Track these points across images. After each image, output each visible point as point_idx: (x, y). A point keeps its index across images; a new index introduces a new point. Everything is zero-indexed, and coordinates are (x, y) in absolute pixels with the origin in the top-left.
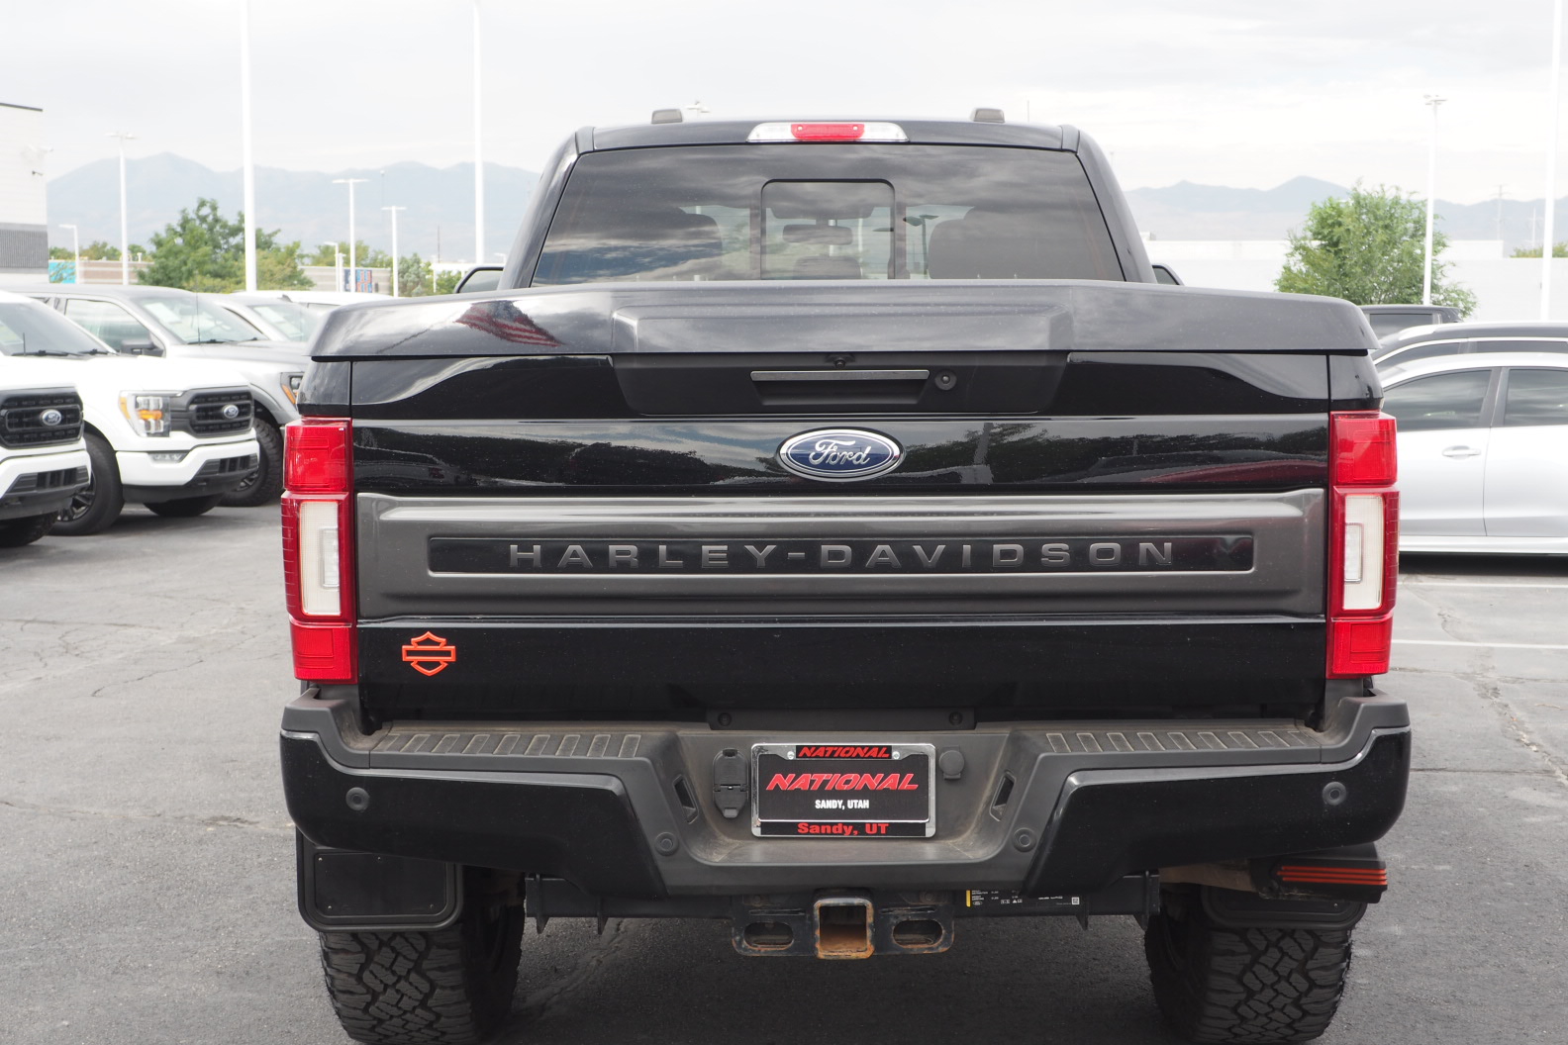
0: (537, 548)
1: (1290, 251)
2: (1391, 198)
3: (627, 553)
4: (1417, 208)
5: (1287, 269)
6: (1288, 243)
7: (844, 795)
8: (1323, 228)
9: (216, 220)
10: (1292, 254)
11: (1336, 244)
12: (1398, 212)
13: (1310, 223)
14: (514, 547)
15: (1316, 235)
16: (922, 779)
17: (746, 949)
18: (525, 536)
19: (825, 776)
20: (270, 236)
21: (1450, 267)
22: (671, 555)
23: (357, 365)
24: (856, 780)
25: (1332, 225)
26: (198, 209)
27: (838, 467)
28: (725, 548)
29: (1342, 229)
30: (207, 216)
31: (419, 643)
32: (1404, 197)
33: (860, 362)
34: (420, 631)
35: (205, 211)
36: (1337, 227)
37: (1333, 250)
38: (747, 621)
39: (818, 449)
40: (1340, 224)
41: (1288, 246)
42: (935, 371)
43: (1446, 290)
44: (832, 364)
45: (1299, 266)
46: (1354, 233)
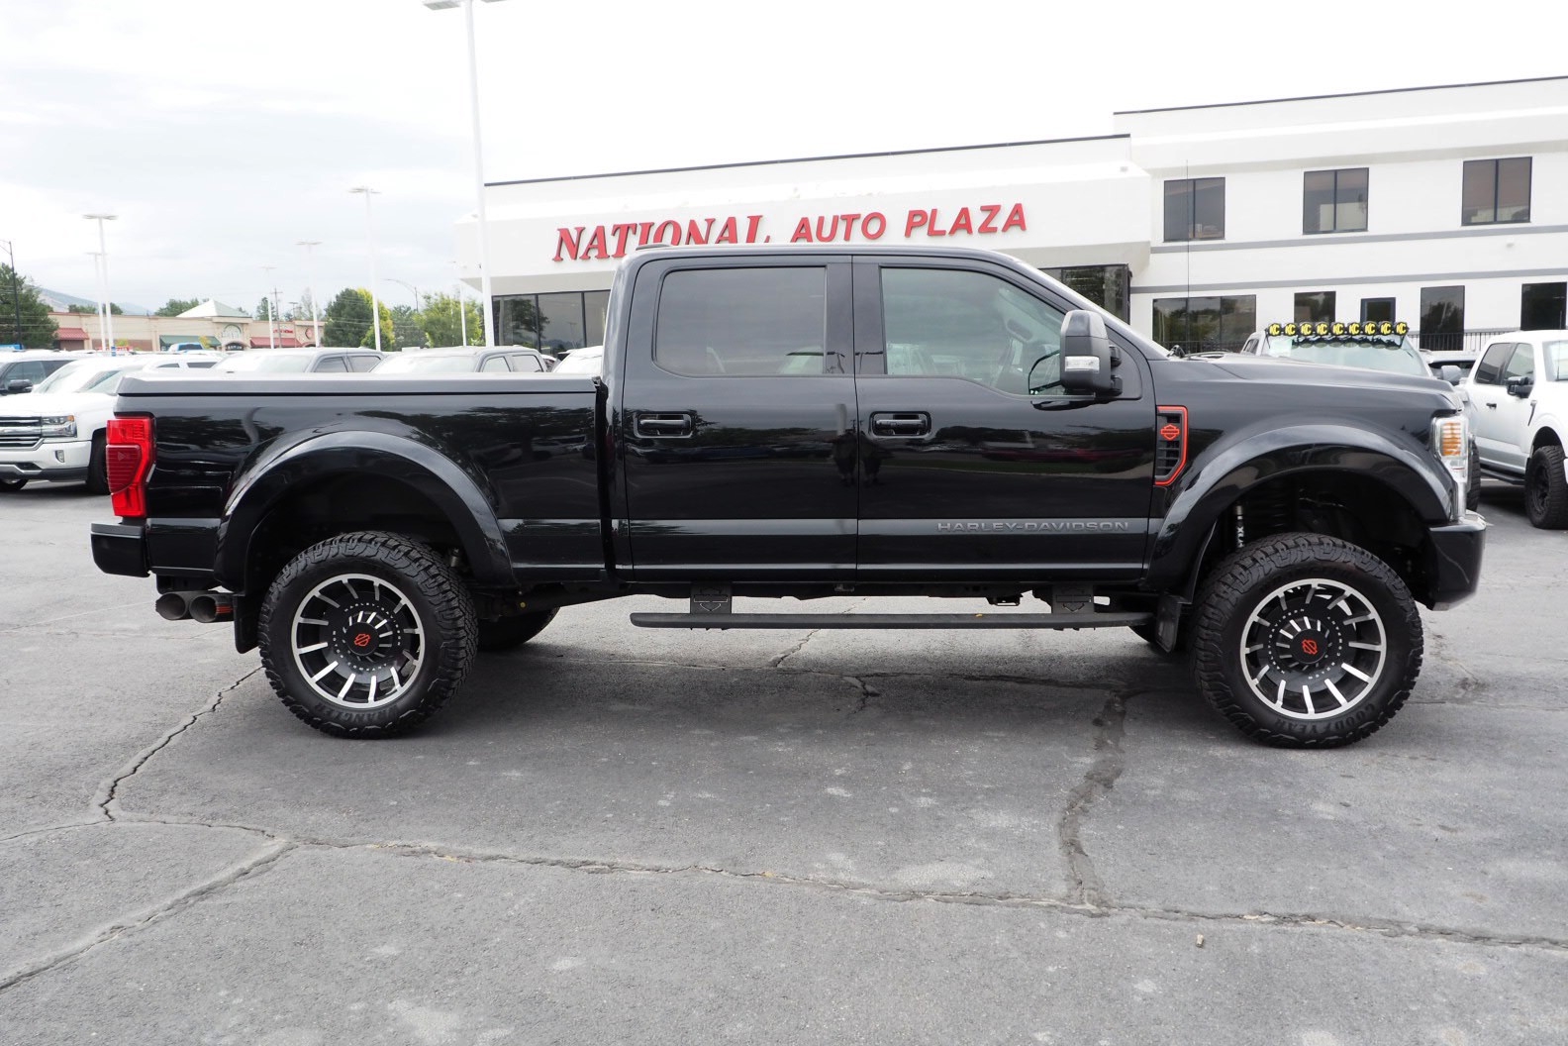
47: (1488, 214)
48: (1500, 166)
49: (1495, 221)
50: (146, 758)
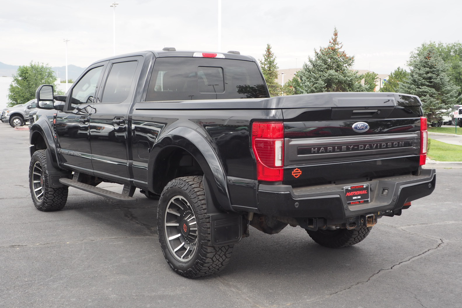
0: (316, 149)
1: (13, 80)
2: (41, 66)
3: (331, 149)
4: (48, 69)
5: (11, 86)
6: (13, 78)
7: (357, 196)
8: (22, 74)
10: (14, 81)
11: (26, 79)
12: (43, 70)
13: (18, 72)
14: (312, 149)
15: (21, 76)
16: (368, 191)
17: (349, 228)
18: (314, 146)
19: (354, 192)
21: (58, 85)
22: (338, 149)
23: (283, 110)
24: (359, 192)
25: (25, 73)
27: (361, 129)
28: (346, 147)
29: (28, 74)
31: (295, 171)
32: (44, 66)
33: (369, 108)
34: (295, 168)
36: (26, 74)
37: (26, 80)
38: (352, 161)
39: (358, 126)
40: (27, 73)
41: (13, 79)
43: (58, 92)
44: (365, 109)
45: (15, 85)
46: (32, 76)
50: (423, 253)
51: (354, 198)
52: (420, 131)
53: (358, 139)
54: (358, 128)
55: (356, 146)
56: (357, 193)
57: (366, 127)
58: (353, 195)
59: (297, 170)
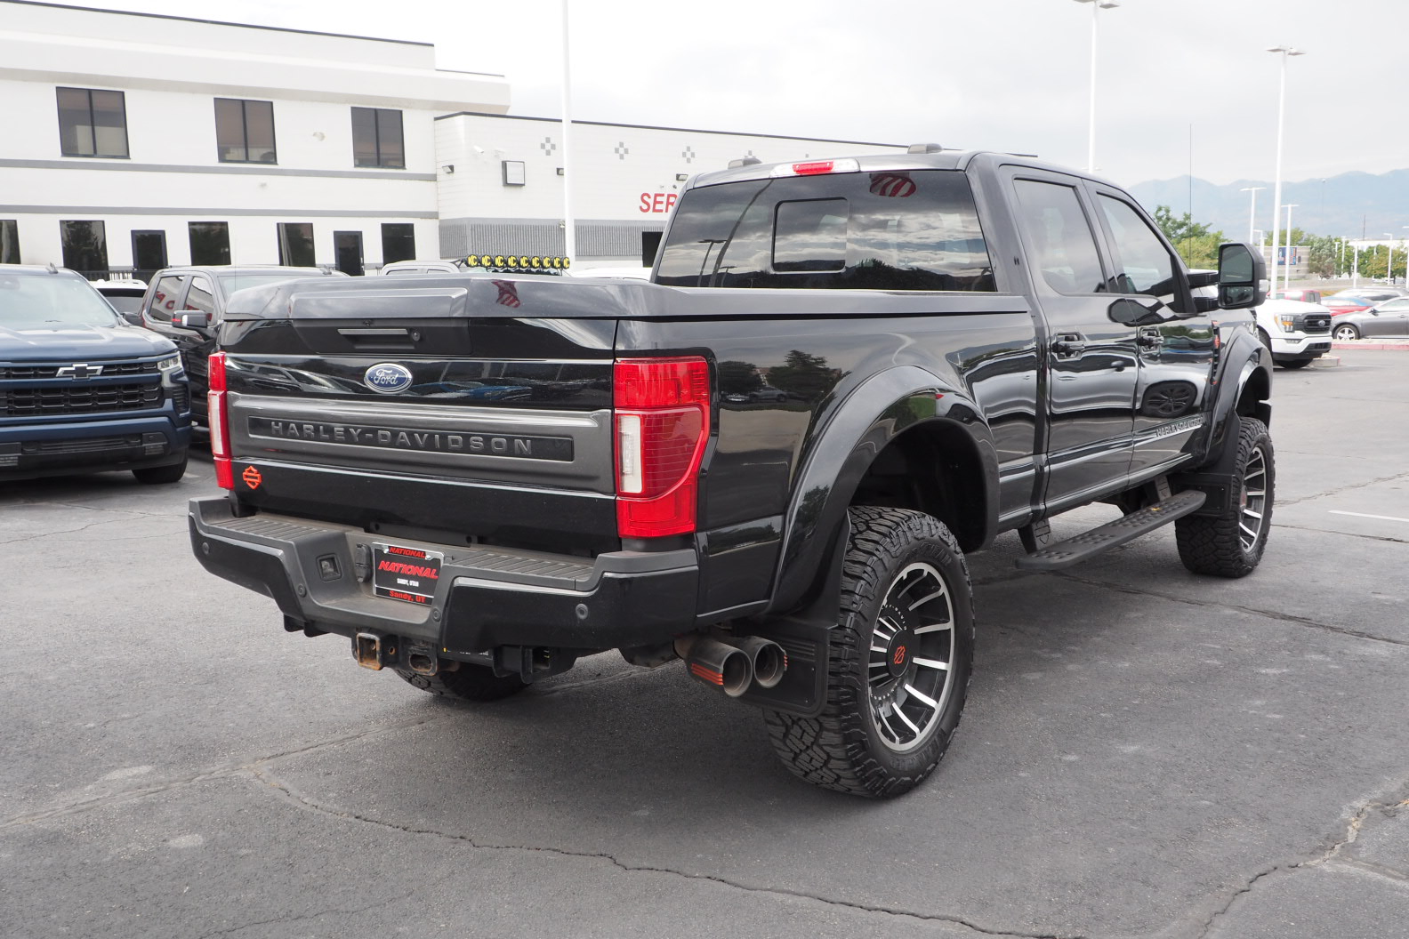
0: (280, 424)
3: (310, 429)
7: (409, 578)
9: (1168, 219)
14: (273, 423)
16: (439, 574)
18: (277, 418)
19: (401, 565)
20: (1205, 228)
22: (325, 432)
24: (412, 569)
26: (1157, 212)
27: (385, 386)
28: (343, 429)
30: (1163, 216)
31: (248, 472)
33: (376, 324)
34: (249, 465)
35: (1162, 213)
39: (378, 375)
42: (411, 330)
44: (364, 325)
47: (240, 153)
48: (246, 107)
49: (247, 160)
51: (401, 581)
52: (609, 411)
53: (379, 413)
54: (377, 379)
55: (369, 431)
56: (409, 570)
57: (401, 381)
58: (397, 571)
59: (250, 471)
